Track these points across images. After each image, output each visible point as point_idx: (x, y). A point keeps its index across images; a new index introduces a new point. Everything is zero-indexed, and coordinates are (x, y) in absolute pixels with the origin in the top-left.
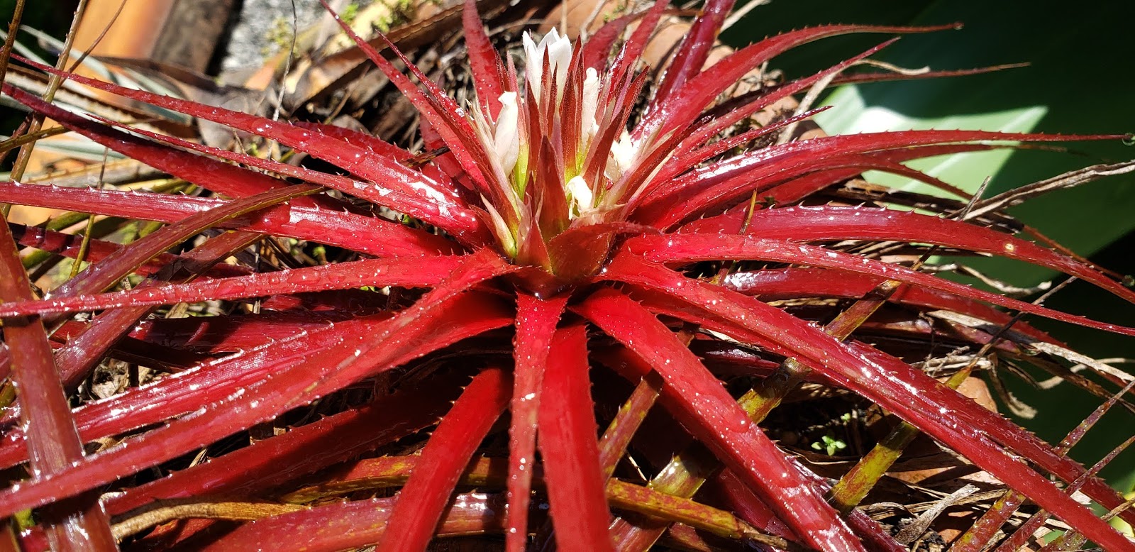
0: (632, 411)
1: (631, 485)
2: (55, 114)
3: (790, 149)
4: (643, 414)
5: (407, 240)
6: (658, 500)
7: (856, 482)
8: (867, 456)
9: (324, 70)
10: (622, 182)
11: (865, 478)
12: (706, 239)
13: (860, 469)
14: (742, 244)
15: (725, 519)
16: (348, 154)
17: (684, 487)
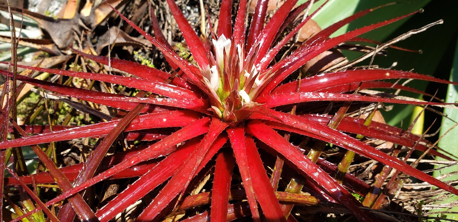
0: (277, 170)
1: (280, 192)
2: (19, 78)
3: (308, 51)
4: (281, 170)
5: (181, 116)
6: (290, 196)
7: (345, 163)
8: (347, 153)
9: (100, 9)
10: (258, 89)
11: (348, 161)
12: (286, 95)
13: (346, 158)
14: (300, 95)
15: (313, 199)
16: (149, 84)
17: (297, 188)
